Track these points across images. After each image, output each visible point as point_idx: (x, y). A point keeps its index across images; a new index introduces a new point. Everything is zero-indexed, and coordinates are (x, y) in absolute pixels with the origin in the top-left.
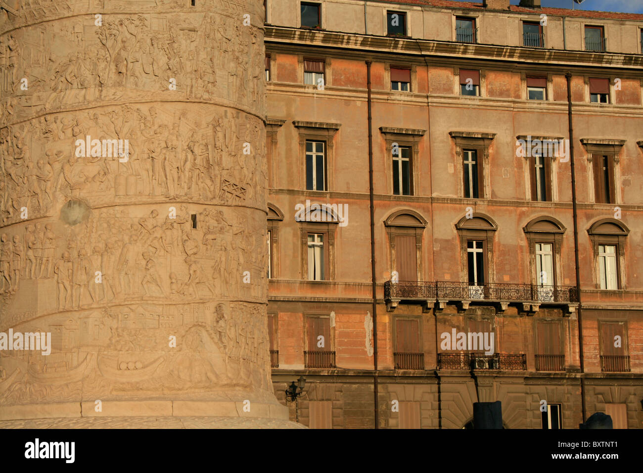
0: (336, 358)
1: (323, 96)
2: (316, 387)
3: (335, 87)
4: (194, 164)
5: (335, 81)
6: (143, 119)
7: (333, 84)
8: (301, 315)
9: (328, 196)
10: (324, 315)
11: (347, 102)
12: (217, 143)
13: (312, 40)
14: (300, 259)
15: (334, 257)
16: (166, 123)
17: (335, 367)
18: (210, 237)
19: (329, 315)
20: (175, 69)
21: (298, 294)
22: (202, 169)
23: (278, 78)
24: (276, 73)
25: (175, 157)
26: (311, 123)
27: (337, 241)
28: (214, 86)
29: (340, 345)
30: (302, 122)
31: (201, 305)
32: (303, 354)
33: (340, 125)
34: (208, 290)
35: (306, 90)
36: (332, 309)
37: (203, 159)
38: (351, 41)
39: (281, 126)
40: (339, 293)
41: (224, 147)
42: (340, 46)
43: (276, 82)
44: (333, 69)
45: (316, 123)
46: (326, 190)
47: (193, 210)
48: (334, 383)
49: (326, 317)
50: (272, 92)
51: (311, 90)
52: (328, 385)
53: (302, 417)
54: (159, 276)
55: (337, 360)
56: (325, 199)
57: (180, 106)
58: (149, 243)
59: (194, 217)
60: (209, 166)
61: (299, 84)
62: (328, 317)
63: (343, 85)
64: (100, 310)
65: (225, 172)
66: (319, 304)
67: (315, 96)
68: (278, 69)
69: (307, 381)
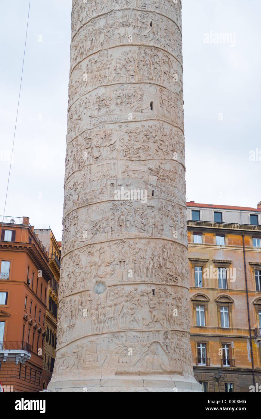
0: (235, 362)
1: (224, 249)
2: (227, 375)
3: (229, 245)
4: (153, 266)
5: (229, 243)
6: (130, 246)
7: (229, 244)
8: (219, 343)
9: (228, 291)
10: (229, 343)
11: (235, 252)
12: (164, 257)
13: (219, 227)
14: (217, 318)
15: (232, 317)
16: (141, 248)
17: (235, 367)
18: (161, 299)
19: (231, 343)
20: (145, 224)
21: (217, 333)
22: (157, 268)
23: (206, 242)
24: (205, 240)
25: (145, 263)
26: (220, 260)
27: (233, 310)
28: (163, 231)
29: (236, 356)
30: (216, 260)
31: (158, 332)
32: (220, 360)
33: (232, 261)
34: (160, 324)
35: (217, 247)
36: (232, 340)
37: (157, 264)
38: (235, 227)
39: (207, 262)
40: (235, 333)
41: (167, 259)
42: (231, 229)
43: (205, 244)
44: (228, 238)
45: (222, 260)
46: (227, 288)
47: (153, 287)
48: (234, 374)
49: (229, 344)
50: (203, 248)
51: (219, 247)
52: (232, 375)
53: (222, 389)
54: (138, 318)
55: (235, 364)
56: (227, 292)
57: (147, 240)
58: (133, 303)
59: (153, 290)
60: (160, 267)
61: (214, 244)
62: (230, 344)
63: (232, 245)
64: (111, 334)
65: (168, 270)
66: (226, 338)
67: (221, 249)
68: (206, 239)
69: (223, 372)
